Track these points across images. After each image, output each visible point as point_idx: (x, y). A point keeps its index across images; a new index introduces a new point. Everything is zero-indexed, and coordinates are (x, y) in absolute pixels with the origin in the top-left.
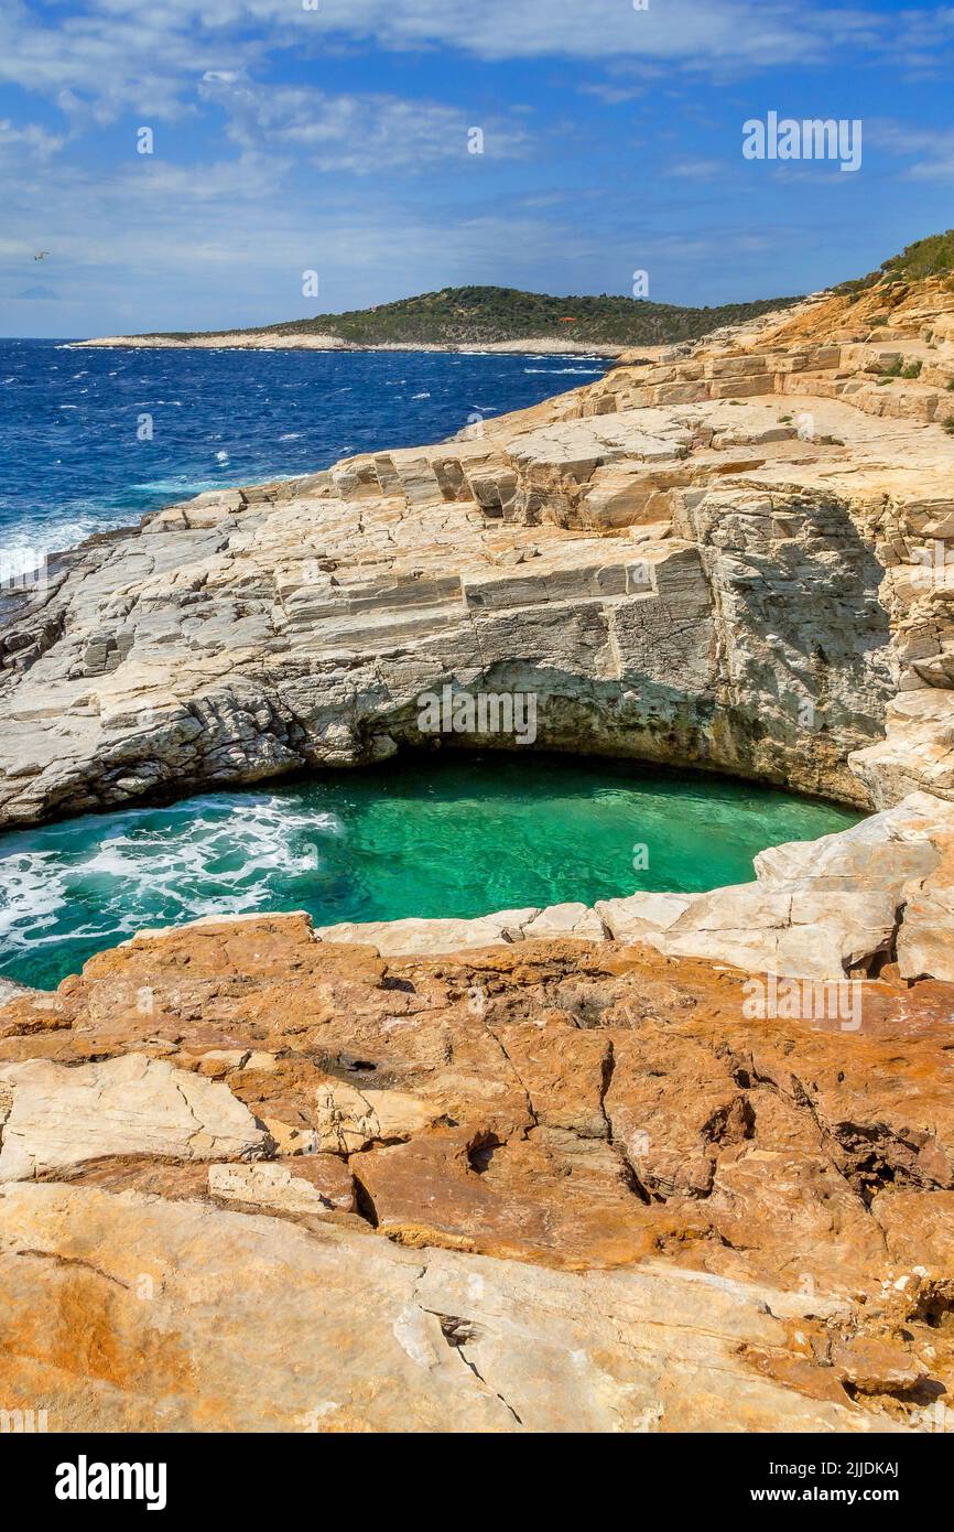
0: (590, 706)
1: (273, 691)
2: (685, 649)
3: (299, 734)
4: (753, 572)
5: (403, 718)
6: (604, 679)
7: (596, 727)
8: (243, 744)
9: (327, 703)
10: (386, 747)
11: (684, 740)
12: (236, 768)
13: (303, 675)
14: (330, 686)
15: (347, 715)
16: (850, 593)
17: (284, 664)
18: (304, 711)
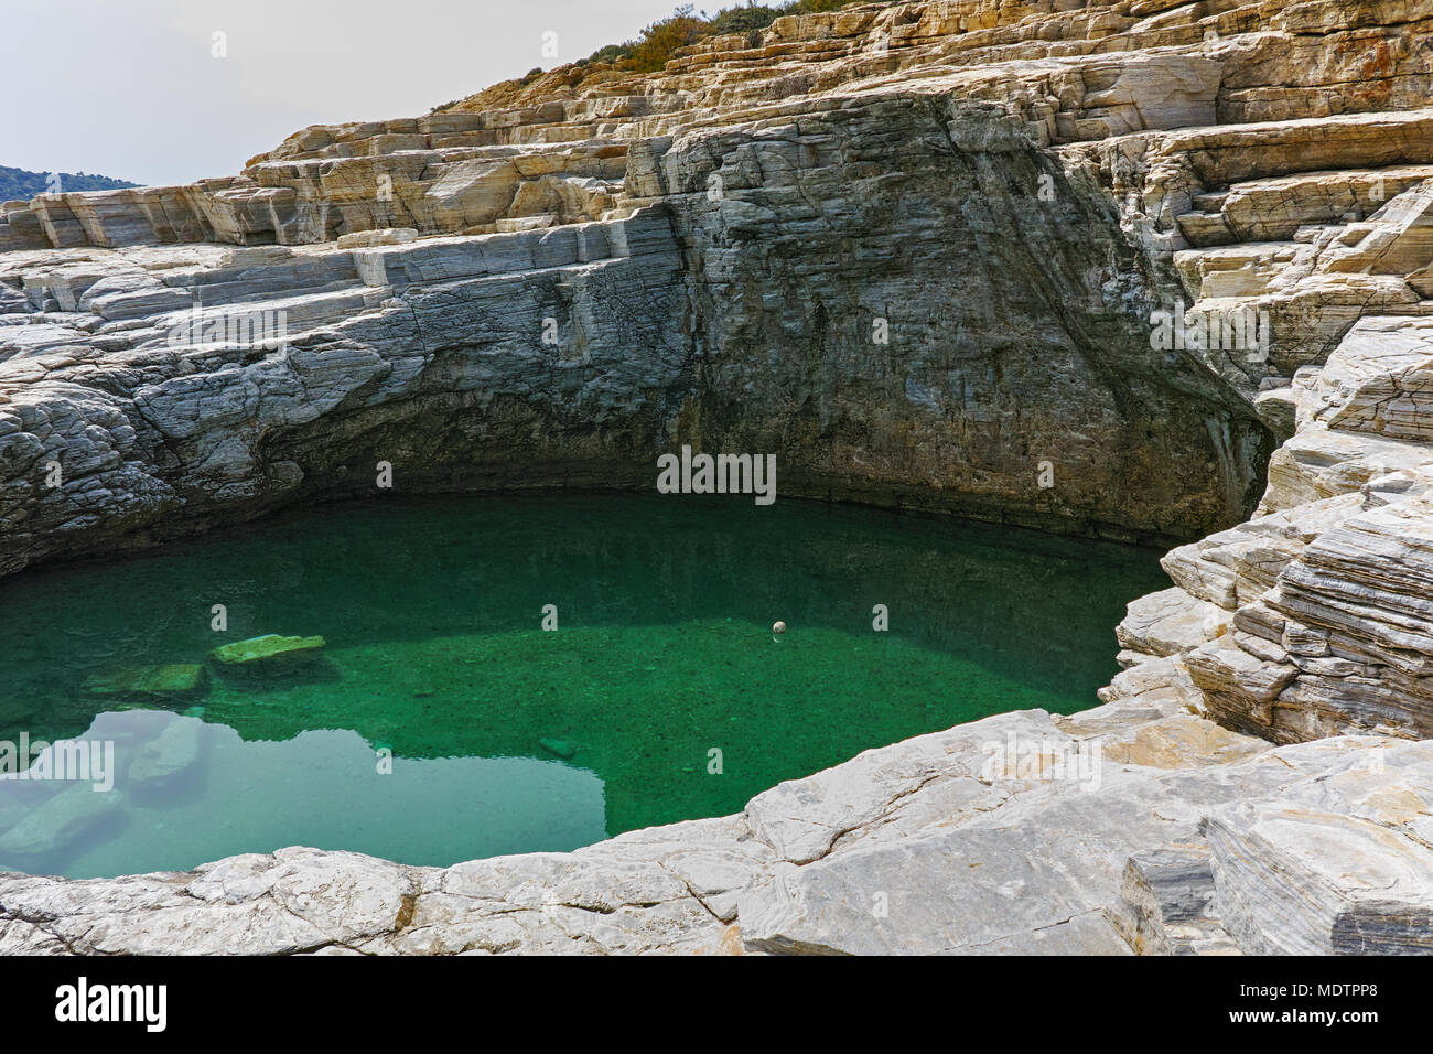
0: (539, 406)
1: (129, 401)
2: (660, 322)
3: (172, 463)
4: (767, 213)
5: (314, 434)
6: (569, 365)
7: (535, 435)
8: (106, 475)
9: (216, 414)
10: (291, 473)
11: (638, 440)
12: (97, 512)
13: (168, 377)
14: (222, 387)
15: (246, 430)
16: (879, 230)
17: (133, 364)
18: (179, 427)
